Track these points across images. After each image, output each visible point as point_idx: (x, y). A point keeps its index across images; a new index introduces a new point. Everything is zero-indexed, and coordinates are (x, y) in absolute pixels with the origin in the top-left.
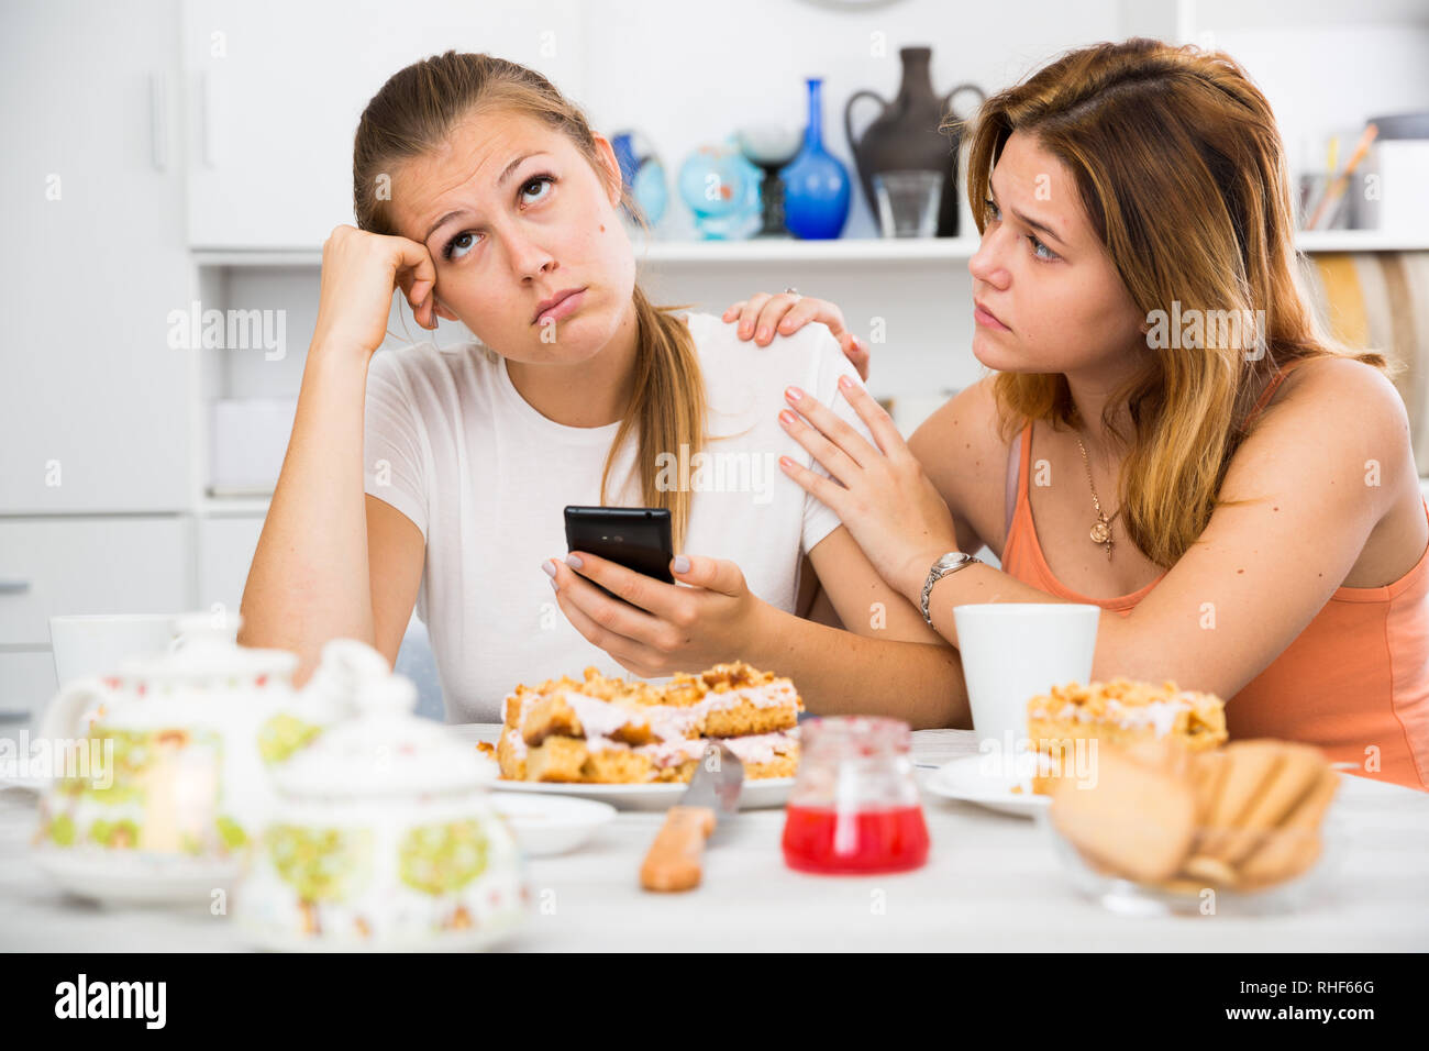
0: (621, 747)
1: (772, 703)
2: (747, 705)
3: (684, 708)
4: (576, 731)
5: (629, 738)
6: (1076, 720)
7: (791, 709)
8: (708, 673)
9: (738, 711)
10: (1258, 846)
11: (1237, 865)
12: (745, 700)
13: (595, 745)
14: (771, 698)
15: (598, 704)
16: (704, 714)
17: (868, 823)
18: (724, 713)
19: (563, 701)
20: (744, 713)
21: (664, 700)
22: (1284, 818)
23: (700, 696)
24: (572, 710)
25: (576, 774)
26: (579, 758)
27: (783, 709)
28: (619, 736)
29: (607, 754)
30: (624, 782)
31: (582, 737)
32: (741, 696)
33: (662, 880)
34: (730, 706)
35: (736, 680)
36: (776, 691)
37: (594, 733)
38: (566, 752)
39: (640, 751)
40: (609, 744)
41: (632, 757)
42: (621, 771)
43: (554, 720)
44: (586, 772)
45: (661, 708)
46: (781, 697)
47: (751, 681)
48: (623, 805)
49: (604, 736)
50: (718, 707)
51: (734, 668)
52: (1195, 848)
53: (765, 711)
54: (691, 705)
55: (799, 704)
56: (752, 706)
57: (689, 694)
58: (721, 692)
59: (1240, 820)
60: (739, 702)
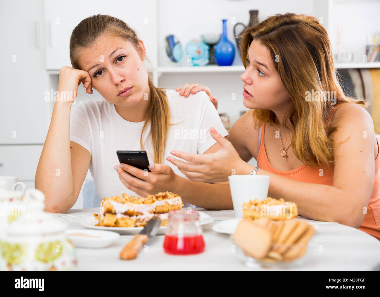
0: (127, 217)
1: (174, 204)
2: (167, 204)
3: (149, 205)
4: (113, 212)
5: (129, 214)
6: (255, 210)
7: (180, 205)
8: (157, 195)
9: (165, 206)
10: (289, 249)
11: (283, 254)
12: (167, 203)
13: (119, 216)
14: (174, 202)
15: (120, 204)
16: (155, 207)
17: (187, 240)
18: (161, 206)
19: (110, 204)
20: (166, 206)
21: (143, 203)
22: (297, 241)
23: (154, 202)
24: (112, 206)
25: (113, 224)
26: (114, 220)
27: (177, 205)
28: (126, 214)
29: (122, 219)
30: (127, 227)
31: (115, 214)
32: (166, 202)
33: (125, 257)
34: (162, 204)
35: (164, 197)
36: (176, 200)
37: (119, 213)
38: (111, 218)
39: (131, 218)
40: (123, 216)
41: (130, 219)
42: (126, 223)
43: (107, 209)
44: (116, 224)
45: (142, 205)
46: (177, 202)
47: (168, 197)
49: (122, 213)
50: (159, 205)
51: (164, 194)
52: (271, 249)
53: (173, 206)
54: (151, 204)
55: (182, 204)
56: (169, 204)
57: (150, 201)
58: (160, 201)
59: (284, 242)
60: (165, 203)
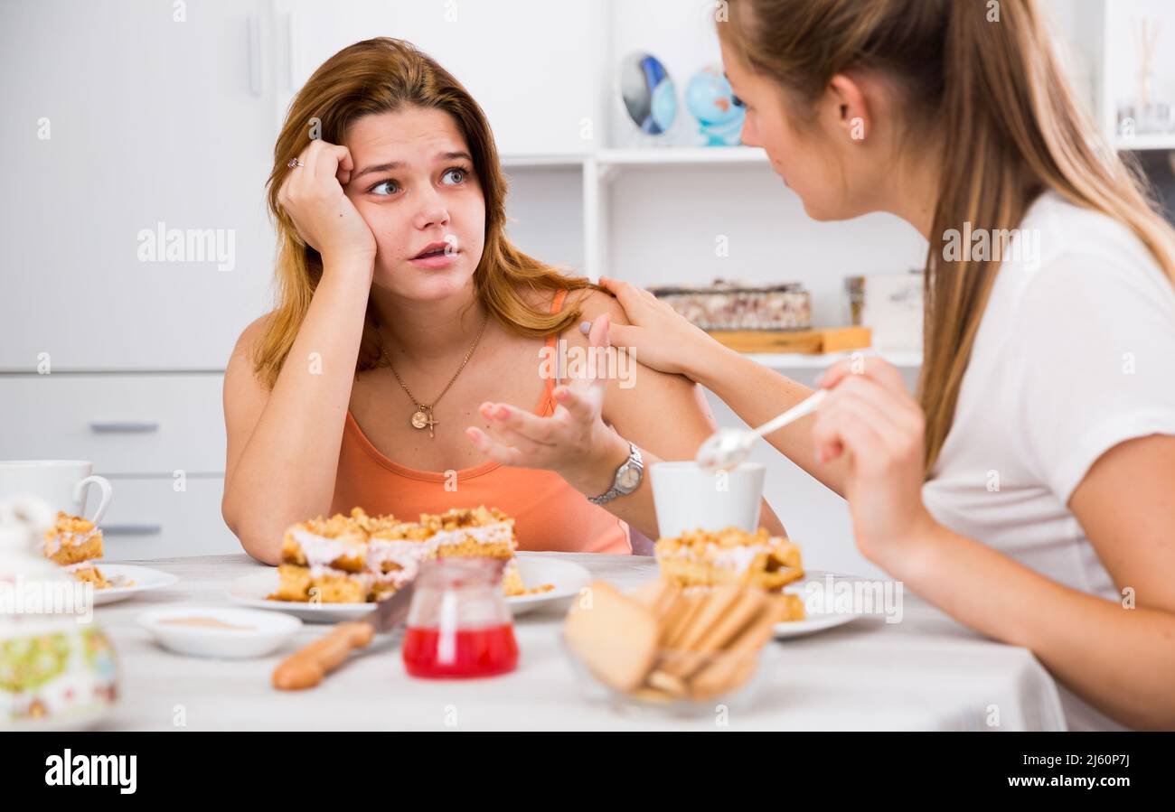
0: (339, 574)
1: (491, 540)
2: (471, 541)
3: (418, 543)
4: (301, 561)
5: (346, 567)
7: (506, 544)
9: (464, 545)
12: (470, 537)
13: (317, 572)
14: (491, 535)
15: (319, 540)
16: (435, 548)
18: (453, 548)
19: (292, 538)
20: (469, 546)
21: (405, 536)
23: (432, 533)
24: (299, 546)
25: (301, 594)
26: (304, 582)
27: (500, 545)
28: (336, 565)
29: (327, 580)
30: (339, 601)
31: (306, 565)
32: (466, 534)
33: (285, 681)
34: (457, 542)
35: (463, 521)
36: (495, 530)
37: (316, 563)
38: (294, 577)
39: (353, 577)
40: (329, 572)
41: (347, 581)
42: (337, 593)
43: (285, 552)
44: (307, 595)
45: (400, 543)
46: (499, 535)
47: (474, 522)
48: (309, 619)
49: (325, 565)
50: (446, 543)
51: (462, 513)
52: (657, 665)
53: (486, 545)
54: (424, 540)
55: (513, 540)
56: (475, 542)
57: (423, 532)
58: (449, 530)
60: (464, 539)
